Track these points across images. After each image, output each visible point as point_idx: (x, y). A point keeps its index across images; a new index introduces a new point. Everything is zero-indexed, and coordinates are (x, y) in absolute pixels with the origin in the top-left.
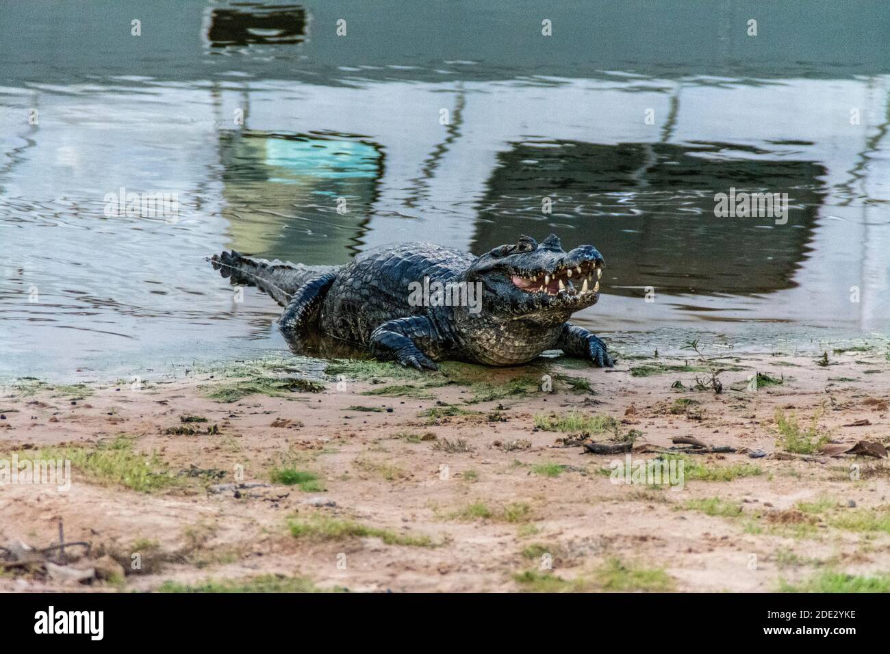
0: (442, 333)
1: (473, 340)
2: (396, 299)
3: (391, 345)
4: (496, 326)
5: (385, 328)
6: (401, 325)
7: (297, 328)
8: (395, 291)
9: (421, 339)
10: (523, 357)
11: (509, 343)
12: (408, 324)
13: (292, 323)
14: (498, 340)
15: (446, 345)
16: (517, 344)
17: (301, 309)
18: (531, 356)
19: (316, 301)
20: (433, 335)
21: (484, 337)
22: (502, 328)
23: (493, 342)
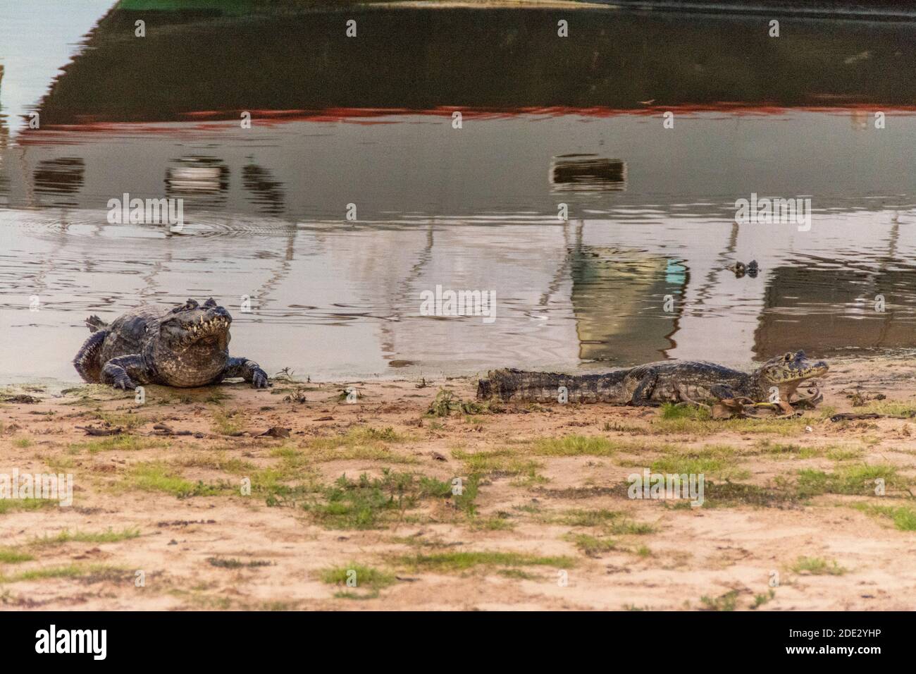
0: (148, 366)
1: (163, 369)
2: (130, 343)
3: (112, 373)
4: (175, 358)
5: (111, 362)
6: (121, 360)
7: (84, 364)
8: (129, 337)
9: (135, 369)
10: (197, 380)
11: (185, 370)
12: (127, 359)
13: (81, 361)
14: (177, 367)
15: (150, 373)
16: (190, 370)
17: (87, 352)
18: (203, 379)
19: (97, 345)
20: (143, 367)
21: (168, 367)
22: (179, 359)
23: (174, 369)
